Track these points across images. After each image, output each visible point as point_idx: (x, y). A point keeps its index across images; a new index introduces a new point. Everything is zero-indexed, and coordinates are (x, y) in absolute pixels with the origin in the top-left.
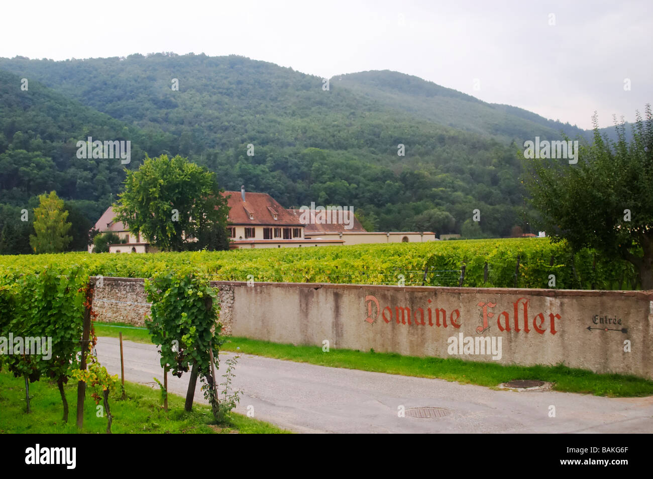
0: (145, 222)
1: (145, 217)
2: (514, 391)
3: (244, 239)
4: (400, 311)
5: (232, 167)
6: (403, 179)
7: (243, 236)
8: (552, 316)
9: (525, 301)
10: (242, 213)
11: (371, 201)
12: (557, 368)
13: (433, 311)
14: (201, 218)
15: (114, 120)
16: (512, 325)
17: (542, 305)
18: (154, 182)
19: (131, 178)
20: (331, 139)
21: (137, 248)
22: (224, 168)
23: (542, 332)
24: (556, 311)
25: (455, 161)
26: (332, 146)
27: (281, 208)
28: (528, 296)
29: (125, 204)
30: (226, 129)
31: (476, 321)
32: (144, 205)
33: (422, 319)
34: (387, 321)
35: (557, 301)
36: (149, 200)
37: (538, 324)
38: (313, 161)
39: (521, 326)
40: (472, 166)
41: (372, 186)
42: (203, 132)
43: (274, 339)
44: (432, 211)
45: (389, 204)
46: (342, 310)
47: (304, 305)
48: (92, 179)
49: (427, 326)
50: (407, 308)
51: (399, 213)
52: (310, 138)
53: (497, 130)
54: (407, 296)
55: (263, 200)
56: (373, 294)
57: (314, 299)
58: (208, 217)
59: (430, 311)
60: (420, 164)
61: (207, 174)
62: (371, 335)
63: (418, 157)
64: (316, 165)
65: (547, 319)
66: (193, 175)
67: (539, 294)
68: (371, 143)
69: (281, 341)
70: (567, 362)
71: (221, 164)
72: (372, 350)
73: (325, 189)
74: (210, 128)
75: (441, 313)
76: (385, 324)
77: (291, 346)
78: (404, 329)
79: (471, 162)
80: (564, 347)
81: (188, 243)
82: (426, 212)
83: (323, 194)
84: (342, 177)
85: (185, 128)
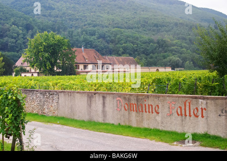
0: (37, 62)
1: (37, 60)
2: (181, 146)
3: (83, 70)
4: (132, 105)
5: (80, 37)
6: (158, 43)
7: (83, 69)
8: (202, 109)
9: (189, 101)
10: (82, 58)
11: (143, 53)
12: (204, 134)
13: (147, 106)
14: (63, 60)
15: (25, 16)
16: (183, 113)
17: (197, 103)
18: (41, 44)
19: (31, 42)
20: (125, 24)
21: (34, 74)
22: (76, 37)
23: (197, 117)
24: (204, 106)
25: (182, 34)
26: (126, 28)
27: (100, 56)
28: (191, 99)
29: (28, 54)
30: (77, 20)
31: (166, 110)
32: (37, 54)
33: (142, 109)
34: (126, 110)
35: (204, 102)
36: (39, 52)
37: (195, 113)
38: (117, 34)
39: (188, 114)
40: (190, 36)
41: (144, 46)
42: (67, 21)
43: (76, 118)
44: (171, 57)
45: (151, 54)
46: (106, 104)
47: (89, 102)
48: (16, 43)
49: (144, 113)
50: (135, 104)
51: (156, 58)
52: (115, 24)
53: (202, 20)
54: (135, 98)
55: (92, 52)
56: (119, 97)
57: (94, 99)
58: (66, 60)
59: (145, 105)
60: (166, 36)
61: (66, 40)
62: (119, 116)
63: (165, 32)
64: (118, 36)
65: (200, 110)
66: (59, 41)
67: (196, 98)
68: (144, 26)
69: (79, 119)
70: (209, 132)
71: (75, 36)
72: (119, 124)
73: (122, 47)
74: (70, 19)
75: (150, 106)
76: (125, 112)
77: (83, 121)
78: (134, 114)
79: (189, 35)
80: (208, 125)
81: (57, 72)
82: (168, 58)
83: (121, 49)
84: (130, 41)
85: (58, 19)
